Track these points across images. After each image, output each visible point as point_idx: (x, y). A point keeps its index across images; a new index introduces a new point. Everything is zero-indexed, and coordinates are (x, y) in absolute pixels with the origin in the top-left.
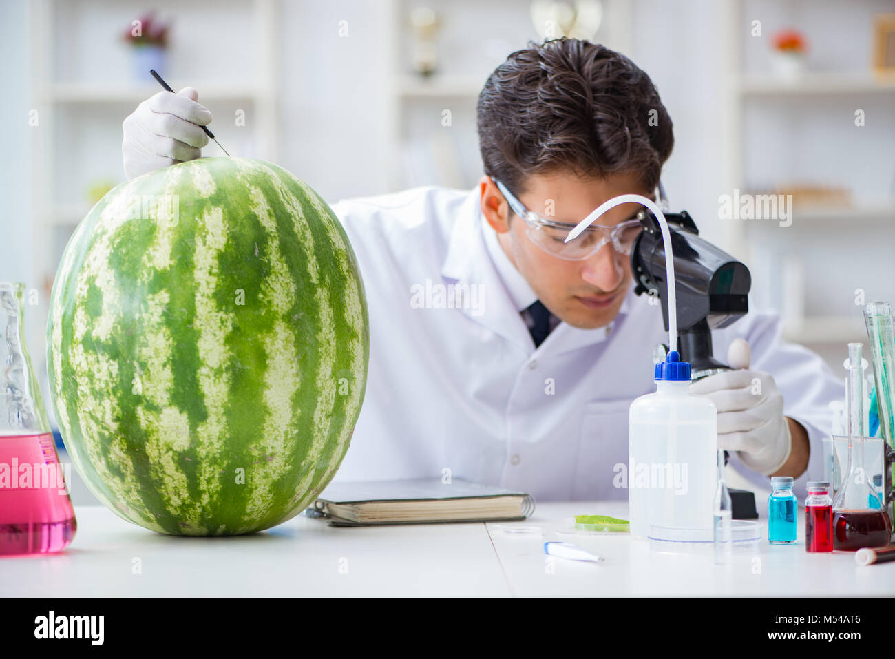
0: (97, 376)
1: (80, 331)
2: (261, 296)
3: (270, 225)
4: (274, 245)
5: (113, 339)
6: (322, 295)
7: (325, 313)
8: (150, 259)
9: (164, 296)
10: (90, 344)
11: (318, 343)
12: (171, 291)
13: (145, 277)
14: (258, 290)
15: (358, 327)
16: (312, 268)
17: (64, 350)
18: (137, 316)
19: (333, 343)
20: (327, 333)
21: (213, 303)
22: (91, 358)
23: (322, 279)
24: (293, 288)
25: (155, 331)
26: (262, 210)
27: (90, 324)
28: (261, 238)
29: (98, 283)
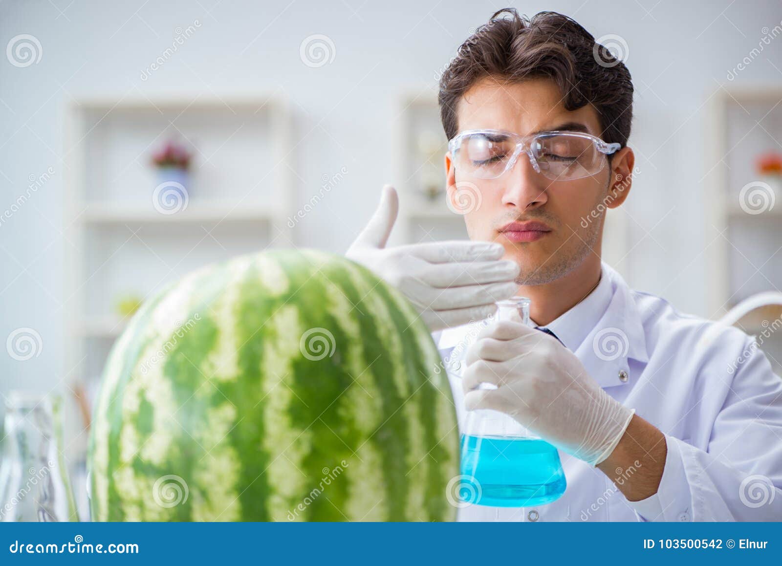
0: (149, 504)
1: (128, 452)
2: (342, 412)
3: (351, 328)
4: (356, 352)
5: (169, 463)
6: (412, 411)
7: (416, 431)
8: (212, 366)
9: (228, 412)
10: (141, 468)
11: (406, 467)
12: (237, 404)
13: (205, 389)
14: (338, 404)
15: (451, 446)
16: (401, 378)
17: (109, 475)
18: (196, 435)
19: (425, 468)
20: (418, 456)
21: (285, 421)
22: (142, 483)
23: (411, 390)
24: (379, 402)
25: (218, 452)
26: (342, 310)
27: (141, 444)
28: (342, 343)
29: (151, 396)
